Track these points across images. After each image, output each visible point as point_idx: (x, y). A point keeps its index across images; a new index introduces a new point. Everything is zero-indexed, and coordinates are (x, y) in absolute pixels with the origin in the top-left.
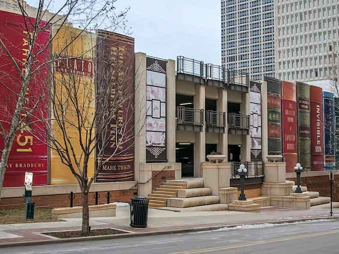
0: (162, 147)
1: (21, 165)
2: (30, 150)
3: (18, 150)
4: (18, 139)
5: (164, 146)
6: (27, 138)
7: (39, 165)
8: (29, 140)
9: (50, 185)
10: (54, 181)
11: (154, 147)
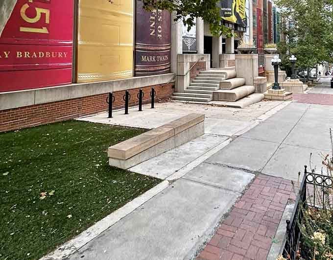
0: (193, 38)
1: (27, 55)
2: (44, 31)
3: (22, 29)
4: (23, 10)
5: (195, 37)
6: (39, 11)
7: (60, 55)
8: (43, 15)
9: (76, 83)
10: (83, 77)
11: (187, 37)
